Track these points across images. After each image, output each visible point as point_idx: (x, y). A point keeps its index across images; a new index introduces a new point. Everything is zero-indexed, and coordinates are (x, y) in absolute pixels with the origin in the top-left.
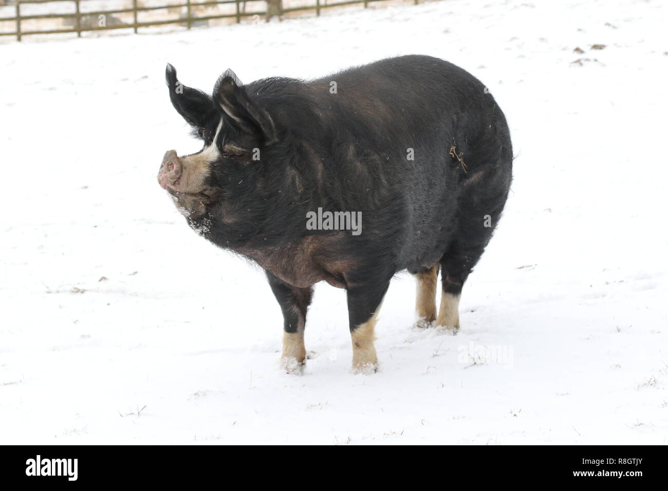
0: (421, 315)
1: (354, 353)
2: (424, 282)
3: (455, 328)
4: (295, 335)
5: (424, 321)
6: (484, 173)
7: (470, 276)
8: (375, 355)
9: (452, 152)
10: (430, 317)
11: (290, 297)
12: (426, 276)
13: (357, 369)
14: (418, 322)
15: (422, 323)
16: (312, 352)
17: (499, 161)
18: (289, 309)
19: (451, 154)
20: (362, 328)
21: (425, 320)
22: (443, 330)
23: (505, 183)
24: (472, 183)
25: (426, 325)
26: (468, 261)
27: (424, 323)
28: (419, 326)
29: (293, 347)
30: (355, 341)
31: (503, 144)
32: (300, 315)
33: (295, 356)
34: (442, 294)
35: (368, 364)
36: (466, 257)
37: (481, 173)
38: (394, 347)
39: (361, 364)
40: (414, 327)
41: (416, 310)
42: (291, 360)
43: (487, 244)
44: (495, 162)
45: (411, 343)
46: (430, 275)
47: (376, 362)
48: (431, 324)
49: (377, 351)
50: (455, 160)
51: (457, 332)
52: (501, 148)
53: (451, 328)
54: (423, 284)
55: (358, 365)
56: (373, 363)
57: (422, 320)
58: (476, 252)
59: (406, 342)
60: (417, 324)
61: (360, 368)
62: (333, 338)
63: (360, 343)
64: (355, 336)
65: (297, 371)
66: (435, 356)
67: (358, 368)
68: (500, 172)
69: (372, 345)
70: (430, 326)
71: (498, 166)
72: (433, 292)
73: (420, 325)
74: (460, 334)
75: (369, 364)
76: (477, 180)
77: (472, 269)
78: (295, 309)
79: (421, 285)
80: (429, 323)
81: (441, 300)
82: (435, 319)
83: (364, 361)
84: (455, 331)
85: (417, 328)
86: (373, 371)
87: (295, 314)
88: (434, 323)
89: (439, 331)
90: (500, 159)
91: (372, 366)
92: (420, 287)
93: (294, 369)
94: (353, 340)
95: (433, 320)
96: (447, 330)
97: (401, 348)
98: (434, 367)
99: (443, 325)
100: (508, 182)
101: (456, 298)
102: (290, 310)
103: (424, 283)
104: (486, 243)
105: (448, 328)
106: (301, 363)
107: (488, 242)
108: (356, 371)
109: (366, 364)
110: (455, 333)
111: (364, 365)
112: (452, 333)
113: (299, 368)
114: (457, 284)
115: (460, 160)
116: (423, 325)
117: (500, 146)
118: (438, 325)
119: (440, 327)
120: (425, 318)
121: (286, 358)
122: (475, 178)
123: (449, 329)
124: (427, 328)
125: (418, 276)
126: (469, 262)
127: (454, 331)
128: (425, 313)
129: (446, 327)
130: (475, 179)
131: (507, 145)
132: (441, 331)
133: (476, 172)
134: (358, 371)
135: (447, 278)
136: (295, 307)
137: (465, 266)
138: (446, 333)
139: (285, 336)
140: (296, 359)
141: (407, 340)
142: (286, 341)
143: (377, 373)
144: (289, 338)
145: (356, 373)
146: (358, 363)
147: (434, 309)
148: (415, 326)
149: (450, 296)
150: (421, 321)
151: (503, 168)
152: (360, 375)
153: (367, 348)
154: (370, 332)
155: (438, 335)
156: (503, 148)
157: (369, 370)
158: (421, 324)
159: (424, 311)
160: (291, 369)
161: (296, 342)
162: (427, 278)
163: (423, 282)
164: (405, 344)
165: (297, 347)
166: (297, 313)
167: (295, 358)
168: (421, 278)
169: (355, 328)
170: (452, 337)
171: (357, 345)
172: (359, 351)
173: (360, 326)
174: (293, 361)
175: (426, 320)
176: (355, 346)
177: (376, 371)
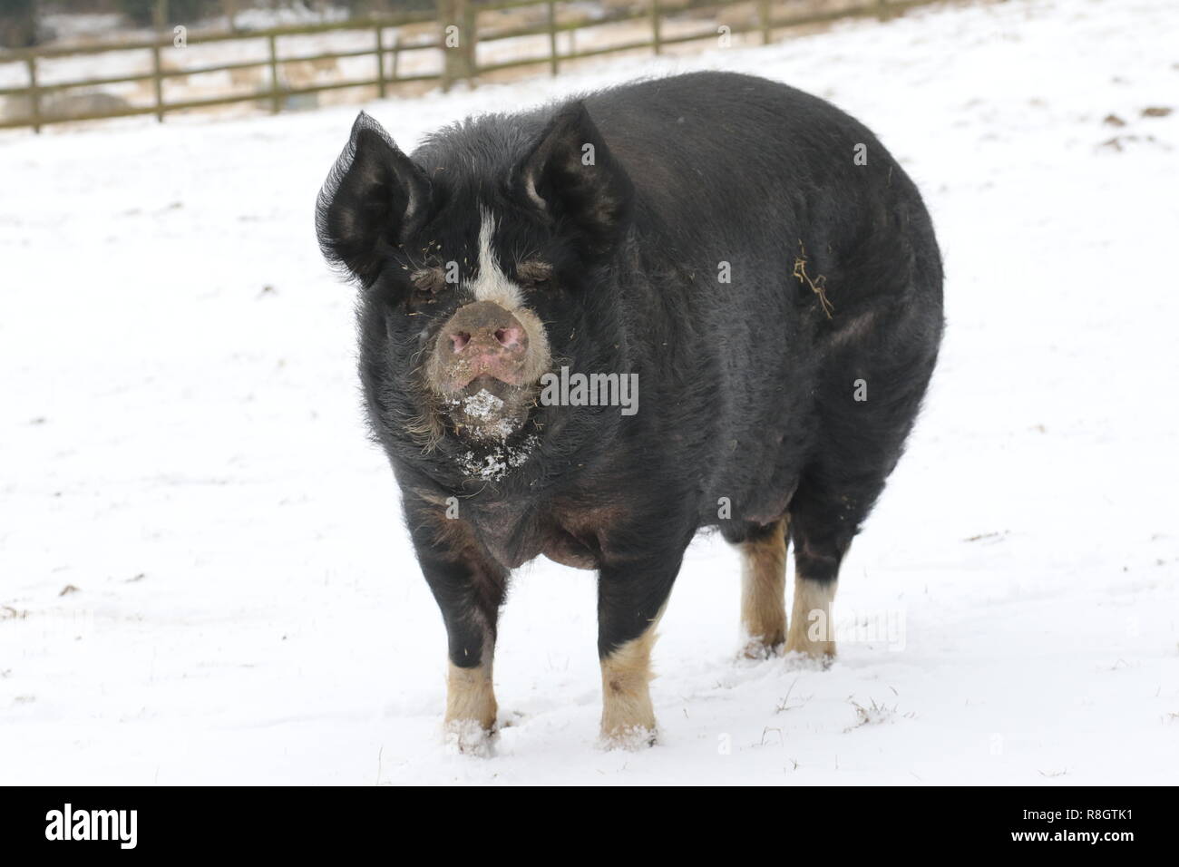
0: (753, 632)
1: (605, 704)
2: (758, 560)
3: (826, 656)
4: (476, 673)
5: (761, 645)
6: (874, 317)
7: (856, 540)
8: (651, 711)
9: (799, 272)
10: (772, 636)
11: (467, 590)
12: (761, 546)
13: (610, 739)
14: (747, 648)
15: (756, 649)
16: (516, 713)
17: (911, 288)
18: (464, 617)
19: (798, 275)
20: (627, 651)
21: (763, 642)
22: (801, 659)
23: (926, 334)
24: (850, 340)
25: (763, 653)
26: (848, 507)
27: (760, 649)
28: (748, 656)
29: (472, 699)
30: (612, 679)
31: (917, 251)
32: (486, 627)
33: (477, 718)
34: (796, 582)
35: (635, 728)
36: (845, 499)
37: (869, 317)
38: (693, 697)
39: (622, 730)
40: (738, 657)
41: (743, 621)
42: (469, 725)
43: (892, 469)
44: (899, 292)
45: (730, 688)
46: (769, 543)
47: (653, 726)
48: (774, 651)
49: (656, 705)
50: (804, 290)
51: (830, 664)
52: (913, 259)
53: (817, 656)
54: (756, 565)
55: (614, 731)
56: (646, 728)
57: (754, 642)
58: (866, 487)
59: (720, 686)
60: (744, 651)
61: (619, 737)
62: (562, 685)
63: (621, 684)
64: (611, 668)
65: (483, 749)
66: (780, 709)
67: (614, 737)
68: (912, 312)
69: (647, 689)
70: (772, 655)
71: (907, 298)
72: (779, 581)
73: (751, 653)
74: (836, 667)
75: (639, 728)
76: (860, 331)
77: (859, 526)
78: (478, 616)
79: (752, 566)
80: (770, 648)
81: (795, 595)
82: (783, 640)
83: (627, 722)
84: (827, 662)
85: (745, 659)
86: (646, 744)
87: (477, 626)
88: (781, 647)
89: (791, 661)
90: (912, 283)
91: (645, 734)
92: (750, 571)
93: (475, 747)
94: (605, 677)
95: (779, 643)
96: (809, 661)
97: (706, 699)
98: (779, 730)
99: (799, 651)
100: (933, 332)
101: (825, 589)
102: (467, 618)
103: (759, 564)
104: (889, 466)
105: (810, 656)
106: (488, 731)
107: (894, 464)
108: (610, 744)
109: (631, 728)
110: (826, 667)
111: (628, 731)
112: (819, 666)
113: (485, 743)
114: (829, 559)
115: (816, 291)
116: (758, 653)
117: (908, 257)
118: (789, 651)
119: (793, 654)
120: (761, 638)
121: (455, 722)
122: (855, 327)
123: (813, 658)
124: (767, 658)
125: (743, 548)
126: (851, 510)
127: (824, 663)
128: (761, 628)
129: (806, 653)
130: (856, 330)
131: (926, 253)
132: (796, 663)
133: (857, 315)
134: (613, 744)
135: (806, 547)
136: (477, 611)
137: (842, 518)
138: (806, 668)
139: (451, 672)
140: (480, 725)
141: (720, 682)
142: (454, 684)
143: (654, 746)
144: (461, 679)
145: (610, 748)
146: (613, 727)
147: (781, 618)
148: (741, 655)
149: (813, 586)
150: (754, 645)
151: (921, 302)
152: (618, 751)
153: (635, 695)
154: (643, 660)
155: (788, 671)
156: (917, 259)
157: (637, 741)
158: (753, 652)
159: (760, 623)
160: (468, 745)
161: (479, 688)
162: (764, 552)
163: (755, 560)
164: (719, 689)
165: (479, 697)
166: (480, 625)
167: (477, 722)
168: (751, 552)
169: (613, 649)
170: (820, 675)
171: (614, 687)
172: (618, 700)
173: (623, 646)
174: (472, 727)
175: (765, 643)
176: (610, 690)
177: (651, 743)
